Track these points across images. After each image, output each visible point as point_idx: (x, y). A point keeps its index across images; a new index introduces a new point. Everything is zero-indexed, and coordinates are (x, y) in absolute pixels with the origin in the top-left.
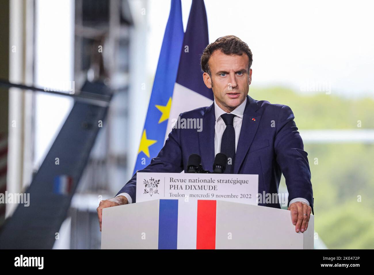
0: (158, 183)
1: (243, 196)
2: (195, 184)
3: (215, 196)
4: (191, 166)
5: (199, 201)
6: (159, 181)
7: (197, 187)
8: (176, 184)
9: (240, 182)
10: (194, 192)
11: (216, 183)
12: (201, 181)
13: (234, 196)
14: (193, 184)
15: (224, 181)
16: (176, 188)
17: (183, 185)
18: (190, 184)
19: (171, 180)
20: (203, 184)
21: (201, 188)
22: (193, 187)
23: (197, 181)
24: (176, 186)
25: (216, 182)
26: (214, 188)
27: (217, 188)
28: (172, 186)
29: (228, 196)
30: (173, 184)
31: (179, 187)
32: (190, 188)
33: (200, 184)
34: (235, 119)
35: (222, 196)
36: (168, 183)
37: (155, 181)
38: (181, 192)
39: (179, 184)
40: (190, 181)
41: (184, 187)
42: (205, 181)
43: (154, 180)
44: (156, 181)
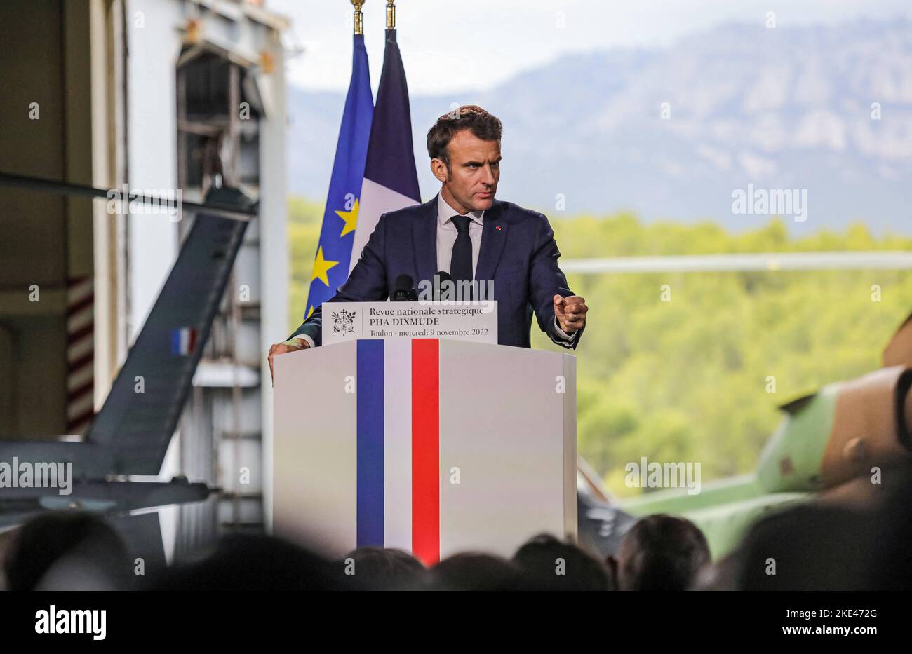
0: (354, 317)
1: (476, 332)
2: (406, 317)
3: (436, 333)
4: (399, 291)
5: (414, 341)
6: (354, 313)
7: (409, 322)
8: (379, 317)
9: (471, 312)
10: (405, 328)
11: (437, 315)
12: (416, 312)
13: (464, 333)
14: (403, 317)
15: (448, 312)
16: (379, 324)
17: (390, 318)
18: (399, 317)
19: (372, 311)
20: (418, 316)
21: (415, 322)
22: (404, 322)
23: (410, 312)
24: (379, 321)
25: (437, 312)
26: (435, 321)
27: (438, 321)
28: (373, 321)
29: (454, 333)
30: (375, 317)
31: (384, 321)
32: (400, 322)
33: (414, 317)
34: (472, 225)
35: (446, 333)
36: (368, 317)
37: (348, 314)
38: (386, 329)
39: (384, 317)
40: (399, 312)
41: (391, 322)
42: (421, 312)
43: (346, 312)
44: (350, 314)
